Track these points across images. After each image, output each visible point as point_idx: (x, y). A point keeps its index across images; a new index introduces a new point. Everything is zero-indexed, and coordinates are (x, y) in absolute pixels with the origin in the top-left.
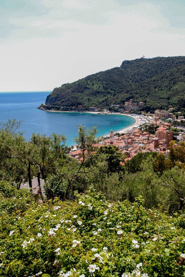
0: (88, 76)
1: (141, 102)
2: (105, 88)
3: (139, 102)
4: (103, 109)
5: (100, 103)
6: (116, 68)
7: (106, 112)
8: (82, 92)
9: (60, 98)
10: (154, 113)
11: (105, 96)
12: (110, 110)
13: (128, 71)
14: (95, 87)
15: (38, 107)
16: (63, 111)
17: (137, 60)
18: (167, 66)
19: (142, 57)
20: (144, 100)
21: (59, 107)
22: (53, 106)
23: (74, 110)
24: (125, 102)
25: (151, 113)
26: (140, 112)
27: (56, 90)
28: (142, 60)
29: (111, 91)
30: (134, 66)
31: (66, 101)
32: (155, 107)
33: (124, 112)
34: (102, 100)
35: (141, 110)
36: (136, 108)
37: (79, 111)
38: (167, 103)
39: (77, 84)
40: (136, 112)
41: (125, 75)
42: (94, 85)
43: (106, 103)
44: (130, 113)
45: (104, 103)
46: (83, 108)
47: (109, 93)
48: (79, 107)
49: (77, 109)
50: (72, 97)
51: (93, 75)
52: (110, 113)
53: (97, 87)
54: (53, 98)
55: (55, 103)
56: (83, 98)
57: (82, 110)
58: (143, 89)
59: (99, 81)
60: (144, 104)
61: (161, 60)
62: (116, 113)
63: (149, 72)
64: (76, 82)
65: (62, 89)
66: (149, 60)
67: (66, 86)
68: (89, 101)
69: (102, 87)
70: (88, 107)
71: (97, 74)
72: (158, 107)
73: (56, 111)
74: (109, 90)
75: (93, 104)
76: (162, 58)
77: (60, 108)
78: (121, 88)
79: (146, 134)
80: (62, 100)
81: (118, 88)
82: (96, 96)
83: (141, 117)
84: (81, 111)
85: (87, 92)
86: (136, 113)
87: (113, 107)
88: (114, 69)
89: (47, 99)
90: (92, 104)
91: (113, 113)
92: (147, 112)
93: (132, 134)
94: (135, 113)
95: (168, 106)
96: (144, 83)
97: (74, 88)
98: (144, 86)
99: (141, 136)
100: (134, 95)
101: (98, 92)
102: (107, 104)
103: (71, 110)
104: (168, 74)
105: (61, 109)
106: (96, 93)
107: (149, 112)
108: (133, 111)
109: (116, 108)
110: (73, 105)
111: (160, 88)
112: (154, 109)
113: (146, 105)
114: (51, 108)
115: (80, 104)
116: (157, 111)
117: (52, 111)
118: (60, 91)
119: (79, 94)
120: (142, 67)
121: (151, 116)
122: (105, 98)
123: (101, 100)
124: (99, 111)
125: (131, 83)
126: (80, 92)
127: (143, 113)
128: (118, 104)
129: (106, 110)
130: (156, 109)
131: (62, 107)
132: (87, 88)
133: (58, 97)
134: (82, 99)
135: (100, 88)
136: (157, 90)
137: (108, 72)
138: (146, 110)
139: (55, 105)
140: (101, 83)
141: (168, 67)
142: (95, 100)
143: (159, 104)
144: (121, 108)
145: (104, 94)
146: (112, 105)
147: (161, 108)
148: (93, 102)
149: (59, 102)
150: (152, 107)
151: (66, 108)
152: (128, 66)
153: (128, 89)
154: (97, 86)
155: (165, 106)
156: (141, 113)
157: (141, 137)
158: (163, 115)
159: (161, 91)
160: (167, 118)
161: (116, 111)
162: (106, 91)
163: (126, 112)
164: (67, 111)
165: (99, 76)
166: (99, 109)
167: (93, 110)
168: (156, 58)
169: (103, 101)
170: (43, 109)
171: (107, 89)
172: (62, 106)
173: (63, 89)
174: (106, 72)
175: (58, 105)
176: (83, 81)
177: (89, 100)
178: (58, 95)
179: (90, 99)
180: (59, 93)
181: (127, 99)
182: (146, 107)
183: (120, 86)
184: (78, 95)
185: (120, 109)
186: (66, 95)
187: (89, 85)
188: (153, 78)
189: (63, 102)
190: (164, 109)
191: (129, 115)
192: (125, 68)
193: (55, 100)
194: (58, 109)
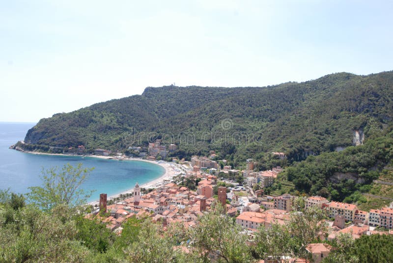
0: (95, 105)
1: (172, 145)
2: (120, 123)
4: (116, 152)
5: (113, 144)
6: (137, 97)
7: (120, 156)
8: (85, 127)
9: (50, 134)
10: (190, 160)
11: (119, 133)
12: (127, 153)
13: (152, 101)
14: (106, 121)
15: (12, 147)
16: (53, 152)
17: (165, 88)
18: (204, 98)
19: (172, 85)
21: (47, 146)
22: (37, 145)
23: (72, 152)
24: (150, 144)
25: (186, 160)
26: (170, 158)
27: (43, 121)
28: (172, 87)
29: (128, 127)
30: (162, 96)
31: (58, 139)
32: (192, 152)
33: (148, 158)
34: (115, 139)
35: (172, 156)
36: (165, 152)
37: (79, 154)
38: (207, 147)
39: (77, 114)
40: (164, 158)
41: (148, 107)
42: (103, 117)
43: (120, 144)
44: (157, 159)
45: (118, 144)
46: (86, 150)
47: (126, 130)
48: (79, 149)
49: (76, 151)
50: (69, 134)
51: (102, 103)
52: (127, 159)
53: (107, 120)
54: (38, 133)
55: (41, 141)
56: (87, 135)
57: (84, 153)
58: (175, 127)
59: (111, 112)
60: (177, 147)
61: (197, 90)
62: (135, 159)
63: (182, 105)
64: (76, 111)
65: (53, 121)
66: (182, 88)
67: (60, 118)
68: (96, 140)
69: (116, 120)
71: (108, 102)
72: (196, 153)
73: (42, 153)
74: (126, 126)
75: (101, 144)
76: (199, 87)
77: (49, 148)
78: (144, 124)
79: (185, 191)
80: (53, 137)
81: (138, 124)
82: (106, 133)
83: (173, 165)
84: (82, 154)
85: (92, 126)
86: (165, 160)
87: (131, 150)
88: (134, 97)
89: (28, 135)
91: (131, 159)
92: (181, 159)
93: (165, 190)
94: (163, 160)
95: (209, 152)
96: (176, 119)
97: (73, 120)
98: (176, 122)
99: (178, 193)
101: (110, 128)
102: (122, 146)
103: (67, 151)
104: (208, 108)
105: (51, 151)
106: (106, 128)
107: (183, 159)
108: (160, 157)
109: (136, 151)
110: (69, 145)
111: (197, 127)
112: (190, 155)
113: (178, 148)
114: (34, 148)
115: (81, 143)
116: (194, 158)
117: (36, 153)
118: (50, 124)
119: (81, 128)
120: (172, 98)
121: (185, 163)
122: (119, 136)
123: (113, 139)
124: (110, 155)
125: (157, 118)
126: (82, 127)
127: (174, 159)
128: (138, 146)
129: (121, 154)
130: (193, 154)
131: (52, 148)
132: (92, 121)
133: (46, 133)
134: (84, 136)
135: (112, 121)
136: (193, 128)
137: (124, 101)
138: (179, 156)
139: (42, 143)
140: (113, 116)
141: (206, 100)
142: (104, 138)
143: (196, 149)
144: (143, 151)
145: (119, 131)
146: (130, 148)
147: (199, 154)
148: (101, 142)
149: (48, 140)
150: (187, 152)
151: (59, 149)
152: (153, 95)
153: (154, 126)
154: (109, 119)
155: (205, 151)
156: (172, 159)
157: (178, 195)
158: (203, 164)
159: (199, 130)
160: (209, 168)
161: (136, 156)
162: (121, 127)
163: (149, 158)
164: (59, 153)
165: (111, 105)
166: (110, 152)
167: (101, 153)
168: (191, 87)
169: (117, 141)
170: (20, 149)
171: (123, 124)
172: (53, 146)
173: (56, 121)
174: (121, 99)
175: (46, 144)
176: (88, 111)
177: (95, 138)
178: (47, 129)
179: (97, 137)
180: (48, 126)
182: (180, 152)
183: (141, 120)
184: (78, 130)
185: (141, 154)
186: (60, 129)
187: (95, 117)
188: (189, 113)
189: (54, 140)
190: (204, 155)
191: (155, 162)
192: (149, 97)
193: (40, 136)
194: (46, 150)
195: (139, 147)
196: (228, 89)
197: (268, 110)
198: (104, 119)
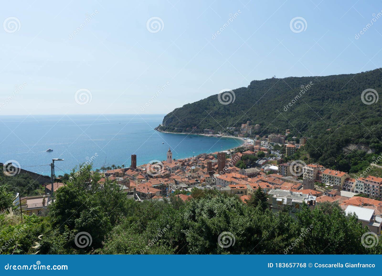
0: (210, 96)
1: (257, 125)
2: (226, 109)
3: (256, 124)
4: (218, 131)
6: (244, 88)
9: (177, 119)
10: (268, 137)
11: (224, 117)
12: (225, 132)
13: (255, 92)
15: (156, 128)
16: (177, 132)
17: (267, 80)
18: (299, 86)
19: (273, 77)
20: (261, 122)
22: (168, 127)
23: (188, 131)
24: (242, 125)
25: (266, 137)
26: (254, 136)
27: (176, 109)
28: (272, 80)
30: (263, 87)
32: (272, 130)
33: (239, 135)
35: (256, 133)
37: (193, 133)
38: (284, 126)
39: (197, 104)
44: (243, 137)
46: (198, 130)
47: (229, 114)
48: (193, 129)
49: (191, 131)
50: (188, 118)
52: (224, 136)
54: (169, 119)
57: (196, 132)
60: (261, 126)
61: (293, 80)
62: (230, 136)
66: (281, 80)
68: (206, 123)
70: (204, 129)
72: (275, 131)
73: (168, 132)
76: (295, 78)
77: (174, 129)
82: (214, 117)
86: (250, 137)
87: (228, 130)
88: (240, 89)
90: (209, 126)
92: (262, 136)
94: (248, 137)
95: (285, 130)
97: (192, 109)
100: (253, 116)
101: (218, 113)
103: (185, 131)
105: (175, 131)
106: (215, 113)
107: (264, 137)
108: (247, 135)
109: (231, 130)
110: (187, 127)
112: (269, 133)
113: (262, 128)
115: (195, 125)
116: (271, 135)
121: (265, 140)
123: (219, 122)
124: (213, 134)
127: (257, 136)
129: (221, 133)
130: (272, 133)
131: (176, 128)
136: (277, 111)
139: (171, 125)
142: (212, 121)
143: (276, 128)
145: (224, 116)
146: (228, 128)
147: (278, 132)
149: (174, 123)
150: (268, 130)
151: (181, 129)
152: (257, 87)
155: (282, 130)
161: (231, 134)
162: (226, 112)
164: (181, 132)
166: (214, 131)
167: (208, 132)
168: (288, 78)
170: (159, 130)
175: (173, 126)
177: (206, 121)
181: (244, 121)
182: (262, 130)
185: (235, 132)
187: (209, 105)
189: (178, 123)
190: (280, 133)
191: (241, 138)
192: (253, 88)
193: (171, 121)
194: (173, 130)
195: (234, 128)
196: (323, 77)
197: (348, 93)
198: (215, 107)
